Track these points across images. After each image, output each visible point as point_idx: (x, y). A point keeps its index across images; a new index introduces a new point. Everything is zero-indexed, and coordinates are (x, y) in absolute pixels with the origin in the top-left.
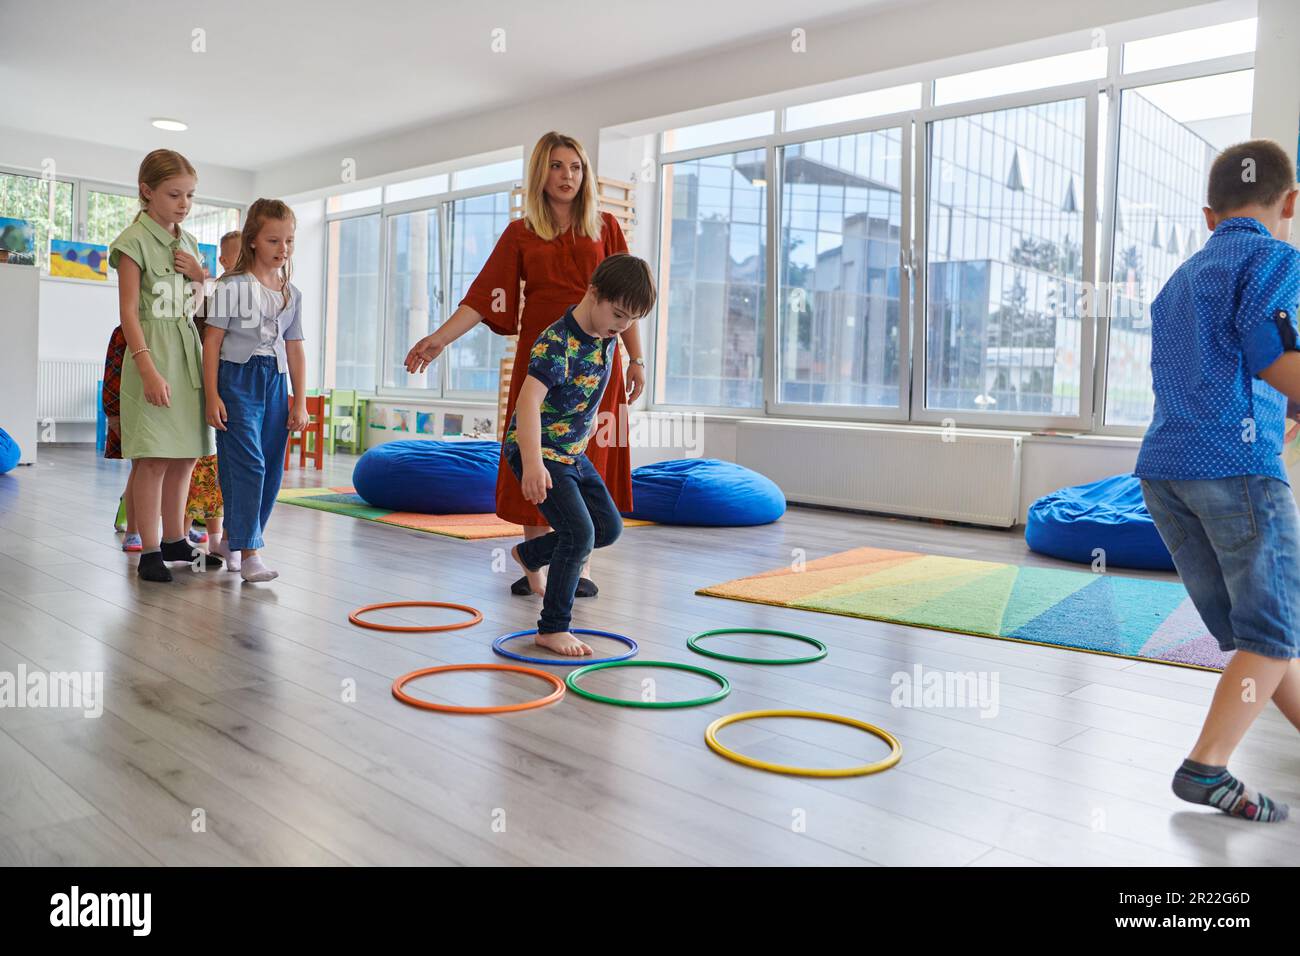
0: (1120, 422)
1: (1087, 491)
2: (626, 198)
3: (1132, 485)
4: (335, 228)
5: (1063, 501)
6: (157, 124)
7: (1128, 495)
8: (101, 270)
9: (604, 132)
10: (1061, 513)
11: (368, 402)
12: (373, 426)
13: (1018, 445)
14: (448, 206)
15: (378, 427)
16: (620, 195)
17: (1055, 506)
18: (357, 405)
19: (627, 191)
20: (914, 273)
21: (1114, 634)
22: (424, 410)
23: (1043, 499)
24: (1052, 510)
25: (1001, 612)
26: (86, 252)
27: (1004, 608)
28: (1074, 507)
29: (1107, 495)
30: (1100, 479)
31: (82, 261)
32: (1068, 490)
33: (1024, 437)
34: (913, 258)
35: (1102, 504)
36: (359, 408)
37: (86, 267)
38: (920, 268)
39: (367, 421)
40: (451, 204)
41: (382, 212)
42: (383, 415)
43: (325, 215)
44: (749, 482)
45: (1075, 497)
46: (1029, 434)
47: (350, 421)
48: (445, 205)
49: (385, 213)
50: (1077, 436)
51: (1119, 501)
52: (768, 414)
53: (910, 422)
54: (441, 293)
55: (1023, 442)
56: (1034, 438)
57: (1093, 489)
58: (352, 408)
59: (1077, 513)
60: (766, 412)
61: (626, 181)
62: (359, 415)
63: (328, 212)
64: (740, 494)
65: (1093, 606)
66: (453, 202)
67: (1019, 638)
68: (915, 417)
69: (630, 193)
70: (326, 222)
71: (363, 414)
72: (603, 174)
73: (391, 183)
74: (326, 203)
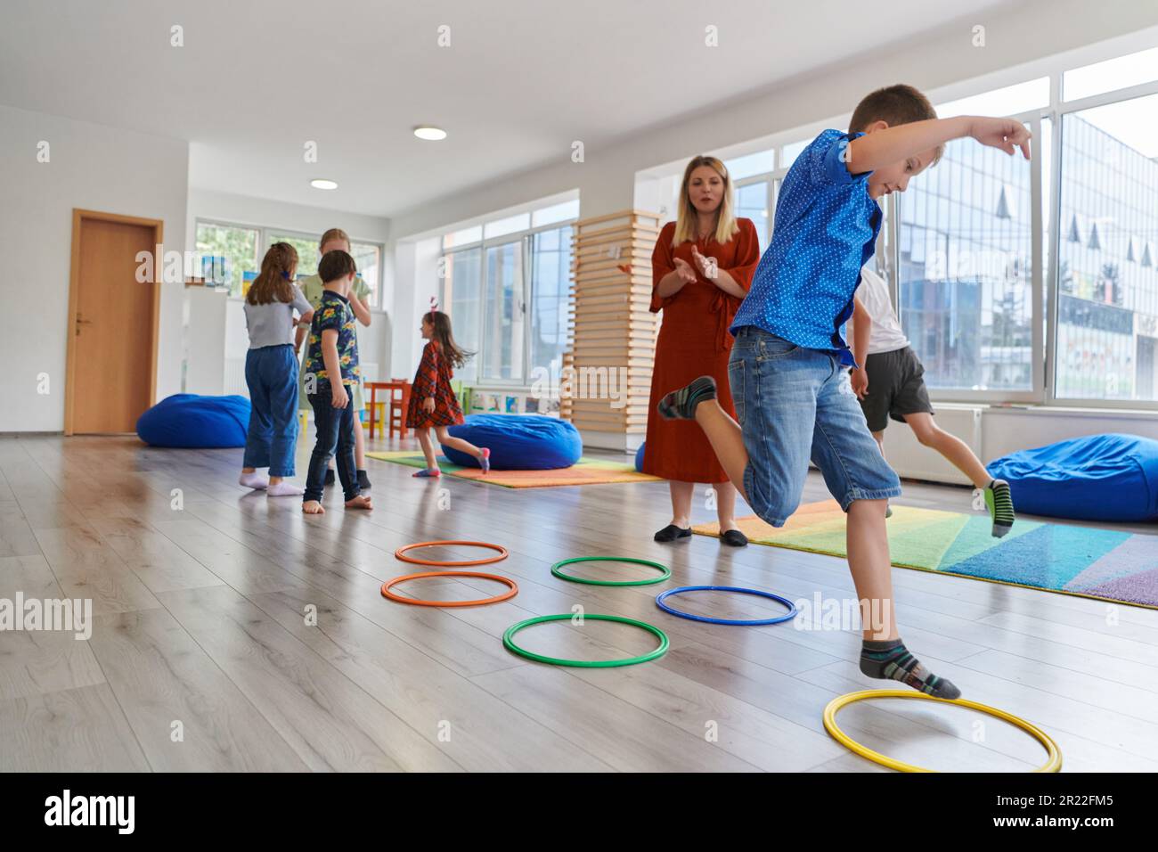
0: (1070, 395)
1: (1037, 453)
3: (1078, 448)
4: (449, 258)
5: (1013, 461)
6: (314, 182)
7: (1076, 456)
9: (638, 174)
10: (1012, 471)
11: (471, 390)
12: (474, 408)
13: (978, 415)
14: (529, 239)
15: (479, 408)
16: (653, 224)
17: (1007, 465)
18: (462, 391)
19: (657, 220)
21: (1043, 571)
22: (511, 395)
23: (997, 460)
24: (1003, 469)
25: (944, 552)
27: (947, 548)
28: (1024, 466)
29: (1056, 457)
30: (1050, 443)
32: (1022, 453)
33: (983, 408)
34: (887, 263)
35: (1049, 464)
36: (465, 394)
38: (893, 272)
39: (470, 402)
41: (481, 246)
42: (482, 399)
43: (442, 250)
45: (1027, 458)
46: (988, 406)
48: (526, 238)
49: (485, 246)
50: (1031, 408)
51: (1066, 461)
54: (524, 305)
55: (984, 413)
56: (992, 410)
57: (1043, 451)
59: (1026, 471)
61: (657, 212)
63: (445, 247)
65: (1031, 548)
66: (533, 236)
67: (953, 572)
70: (443, 254)
71: (467, 398)
72: (638, 207)
73: (488, 221)
74: (442, 240)
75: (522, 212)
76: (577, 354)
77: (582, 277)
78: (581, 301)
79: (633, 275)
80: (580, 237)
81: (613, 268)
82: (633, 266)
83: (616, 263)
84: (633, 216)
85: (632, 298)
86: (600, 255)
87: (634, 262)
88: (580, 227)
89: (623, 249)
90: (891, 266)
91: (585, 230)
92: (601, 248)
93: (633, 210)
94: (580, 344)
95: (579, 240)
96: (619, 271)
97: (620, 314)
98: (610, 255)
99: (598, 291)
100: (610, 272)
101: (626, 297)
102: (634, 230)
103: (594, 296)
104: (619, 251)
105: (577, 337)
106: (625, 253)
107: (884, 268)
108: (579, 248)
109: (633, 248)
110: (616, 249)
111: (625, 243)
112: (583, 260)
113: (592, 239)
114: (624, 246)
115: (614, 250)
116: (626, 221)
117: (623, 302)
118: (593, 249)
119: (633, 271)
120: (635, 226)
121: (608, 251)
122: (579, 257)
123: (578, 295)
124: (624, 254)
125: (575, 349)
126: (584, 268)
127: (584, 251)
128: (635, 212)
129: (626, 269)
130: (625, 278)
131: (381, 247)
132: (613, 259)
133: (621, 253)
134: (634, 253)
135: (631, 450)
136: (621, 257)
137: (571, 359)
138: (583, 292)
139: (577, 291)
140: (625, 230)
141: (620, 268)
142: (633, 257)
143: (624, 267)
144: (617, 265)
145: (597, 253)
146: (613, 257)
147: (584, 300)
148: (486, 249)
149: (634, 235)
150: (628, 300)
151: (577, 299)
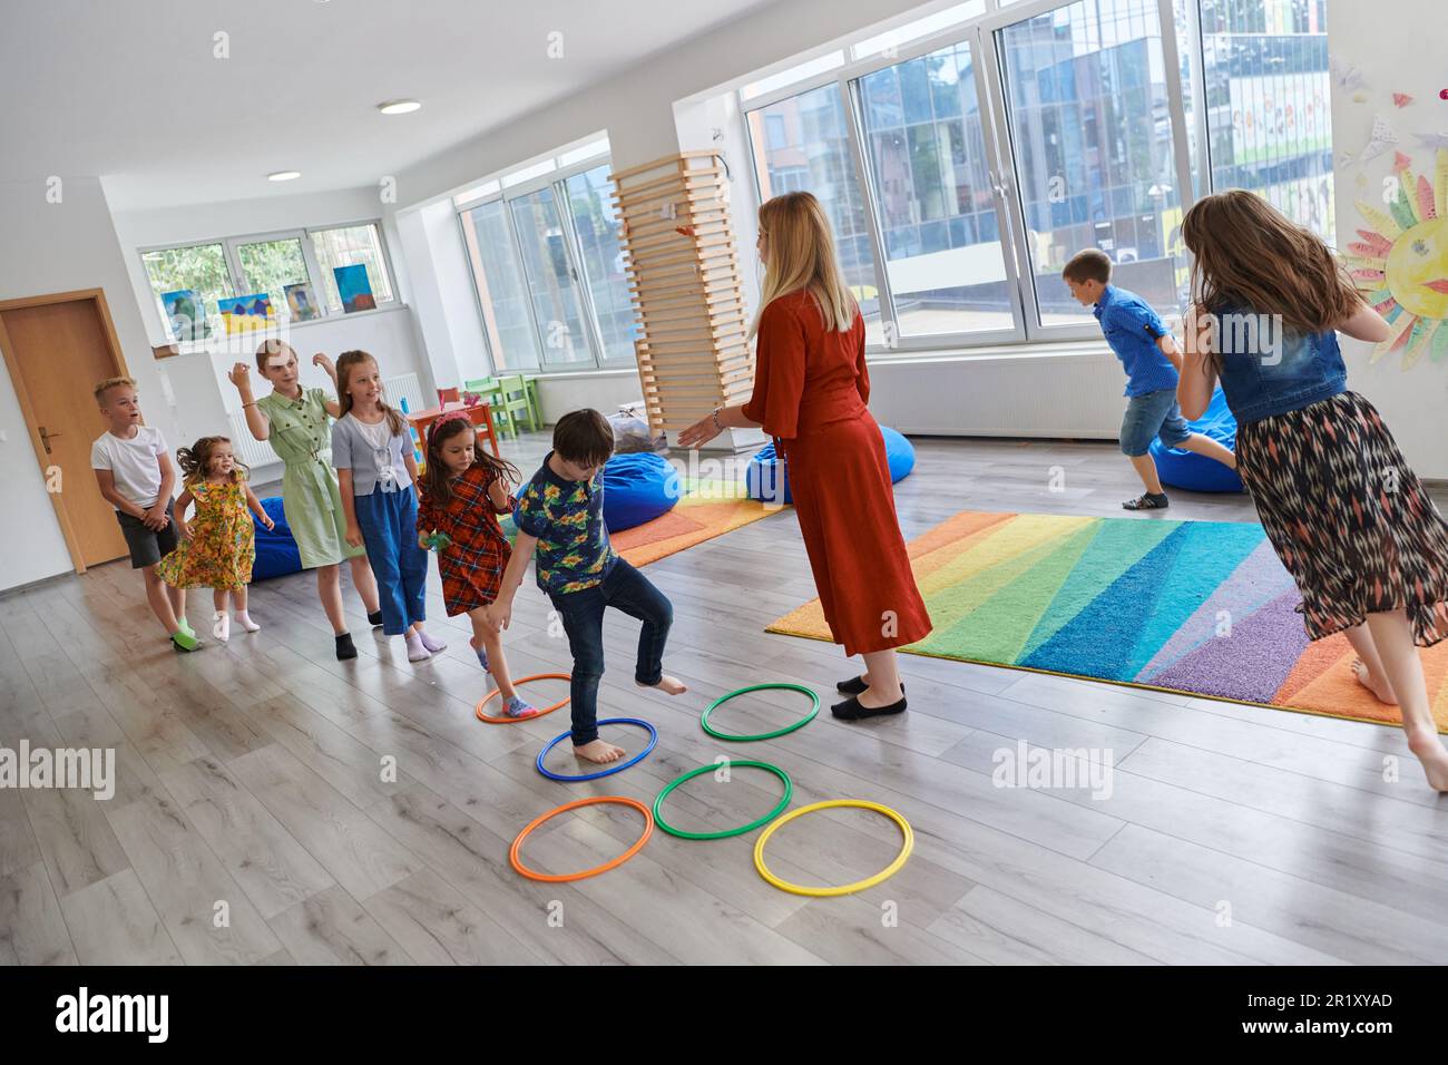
2: (714, 165)
4: (467, 218)
6: (272, 178)
8: (268, 316)
9: (676, 105)
11: (535, 381)
14: (560, 185)
16: (708, 163)
18: (525, 386)
19: (714, 156)
20: (1006, 193)
26: (251, 304)
31: (249, 314)
34: (1002, 177)
36: (529, 388)
37: (255, 317)
38: (1011, 187)
40: (562, 182)
41: (502, 198)
43: (455, 209)
47: (523, 403)
48: (557, 185)
49: (507, 198)
53: (1027, 342)
58: (523, 390)
61: (711, 146)
62: (530, 394)
63: (456, 205)
66: (564, 181)
68: (1031, 337)
69: (717, 154)
70: (458, 214)
71: (534, 393)
72: (685, 149)
73: (503, 176)
74: (452, 199)
75: (548, 159)
76: (652, 341)
77: (636, 244)
78: (642, 275)
79: (697, 238)
80: (622, 193)
81: (671, 230)
82: (695, 226)
83: (674, 224)
84: (682, 163)
85: (703, 267)
86: (651, 215)
87: (695, 221)
88: (618, 180)
89: (678, 205)
90: (1009, 181)
91: (626, 184)
92: (651, 206)
93: (679, 154)
94: (651, 329)
95: (621, 197)
96: (680, 235)
97: (692, 288)
98: (664, 214)
99: (661, 260)
100: (666, 237)
101: (695, 266)
102: (687, 179)
103: (655, 267)
104: (673, 209)
105: (646, 320)
106: (683, 211)
107: (1000, 184)
108: (624, 208)
109: (691, 203)
110: (670, 207)
111: (679, 198)
112: (632, 223)
113: (637, 195)
114: (678, 202)
115: (667, 208)
116: (673, 169)
117: (693, 272)
118: (641, 208)
119: (697, 232)
120: (686, 174)
121: (660, 210)
122: (626, 219)
123: (636, 268)
124: (680, 213)
125: (648, 335)
126: (633, 235)
127: (631, 211)
128: (683, 156)
129: (687, 232)
130: (686, 242)
131: (378, 224)
132: (670, 219)
133: (676, 212)
134: (693, 209)
135: (739, 448)
136: (677, 216)
137: (645, 347)
138: (642, 263)
139: (634, 263)
140: (677, 180)
141: (680, 230)
142: (693, 215)
143: (684, 228)
144: (675, 227)
145: (647, 213)
146: (666, 216)
147: (645, 275)
148: (509, 201)
149: (688, 186)
150: (698, 270)
151: (636, 273)
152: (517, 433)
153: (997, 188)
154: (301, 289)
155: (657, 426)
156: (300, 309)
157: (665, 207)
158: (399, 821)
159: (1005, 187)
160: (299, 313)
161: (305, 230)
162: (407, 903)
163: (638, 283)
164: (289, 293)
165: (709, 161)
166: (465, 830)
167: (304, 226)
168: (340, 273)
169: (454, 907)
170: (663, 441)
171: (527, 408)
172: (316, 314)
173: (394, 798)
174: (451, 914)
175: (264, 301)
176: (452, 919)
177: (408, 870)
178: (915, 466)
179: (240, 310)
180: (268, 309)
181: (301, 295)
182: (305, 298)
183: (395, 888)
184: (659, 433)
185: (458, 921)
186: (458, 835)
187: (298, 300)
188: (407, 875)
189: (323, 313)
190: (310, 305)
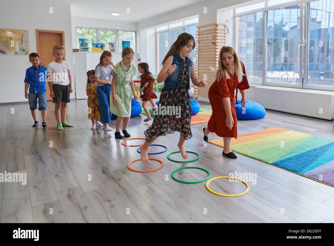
4: (158, 35)
6: (112, 14)
8: (103, 49)
9: (218, 11)
13: (333, 97)
16: (223, 27)
19: (225, 26)
20: (304, 46)
26: (100, 45)
31: (99, 48)
34: (303, 42)
37: (100, 49)
40: (184, 29)
41: (168, 31)
43: (156, 32)
44: (256, 107)
48: (182, 29)
49: (169, 31)
52: (263, 85)
53: (302, 88)
60: (263, 84)
61: (224, 23)
63: (156, 31)
64: (253, 111)
66: (185, 28)
68: (304, 87)
69: (226, 26)
70: (156, 34)
72: (218, 22)
73: (170, 24)
74: (155, 29)
75: (181, 21)
76: (199, 71)
77: (200, 45)
78: (200, 53)
79: (217, 45)
80: (199, 31)
81: (210, 43)
82: (217, 42)
83: (211, 41)
84: (217, 25)
86: (206, 38)
87: (217, 41)
88: (199, 28)
89: (213, 36)
90: (305, 43)
91: (201, 29)
92: (206, 36)
93: (216, 23)
94: (200, 68)
95: (199, 32)
96: (213, 44)
97: (213, 59)
98: (209, 38)
99: (206, 50)
101: (214, 53)
102: (217, 30)
103: (204, 52)
104: (212, 37)
105: (199, 65)
107: (302, 44)
108: (199, 35)
109: (217, 36)
110: (211, 37)
111: (214, 34)
112: (200, 39)
113: (203, 32)
115: (210, 37)
116: (214, 27)
117: (214, 55)
118: (203, 36)
119: (217, 44)
120: (217, 28)
121: (208, 37)
122: (199, 38)
123: (199, 51)
124: (213, 38)
125: (198, 69)
126: (201, 42)
127: (201, 36)
128: (217, 24)
130: (214, 46)
131: (136, 32)
132: (210, 40)
133: (212, 38)
134: (217, 38)
136: (213, 39)
138: (201, 50)
139: (199, 50)
140: (214, 30)
141: (212, 43)
142: (217, 39)
143: (214, 43)
144: (211, 42)
145: (205, 37)
146: (210, 39)
147: (201, 53)
148: (170, 32)
149: (217, 32)
150: (215, 54)
151: (199, 53)
152: (159, 91)
153: (301, 45)
154: (113, 44)
155: (196, 94)
156: (112, 49)
157: (210, 36)
158: (102, 174)
159: (304, 45)
160: (111, 50)
161: (117, 30)
162: (98, 195)
163: (199, 55)
164: (110, 45)
165: (224, 27)
166: (120, 180)
167: (118, 29)
168: (123, 42)
169: (111, 199)
170: (197, 99)
171: (163, 85)
172: (115, 51)
173: (102, 167)
174: (109, 201)
175: (103, 45)
176: (109, 202)
177: (100, 186)
178: (265, 116)
179: (97, 46)
180: (104, 47)
181: (113, 46)
182: (113, 47)
183: (95, 191)
184: (196, 96)
185: (111, 203)
186: (117, 181)
187: (112, 47)
188: (100, 188)
189: (117, 51)
190: (114, 49)
